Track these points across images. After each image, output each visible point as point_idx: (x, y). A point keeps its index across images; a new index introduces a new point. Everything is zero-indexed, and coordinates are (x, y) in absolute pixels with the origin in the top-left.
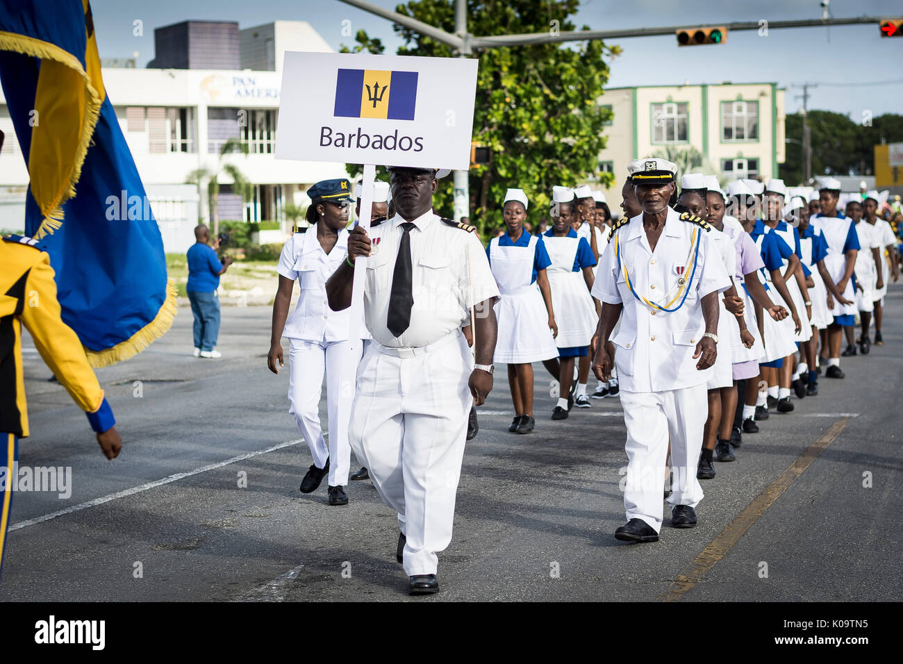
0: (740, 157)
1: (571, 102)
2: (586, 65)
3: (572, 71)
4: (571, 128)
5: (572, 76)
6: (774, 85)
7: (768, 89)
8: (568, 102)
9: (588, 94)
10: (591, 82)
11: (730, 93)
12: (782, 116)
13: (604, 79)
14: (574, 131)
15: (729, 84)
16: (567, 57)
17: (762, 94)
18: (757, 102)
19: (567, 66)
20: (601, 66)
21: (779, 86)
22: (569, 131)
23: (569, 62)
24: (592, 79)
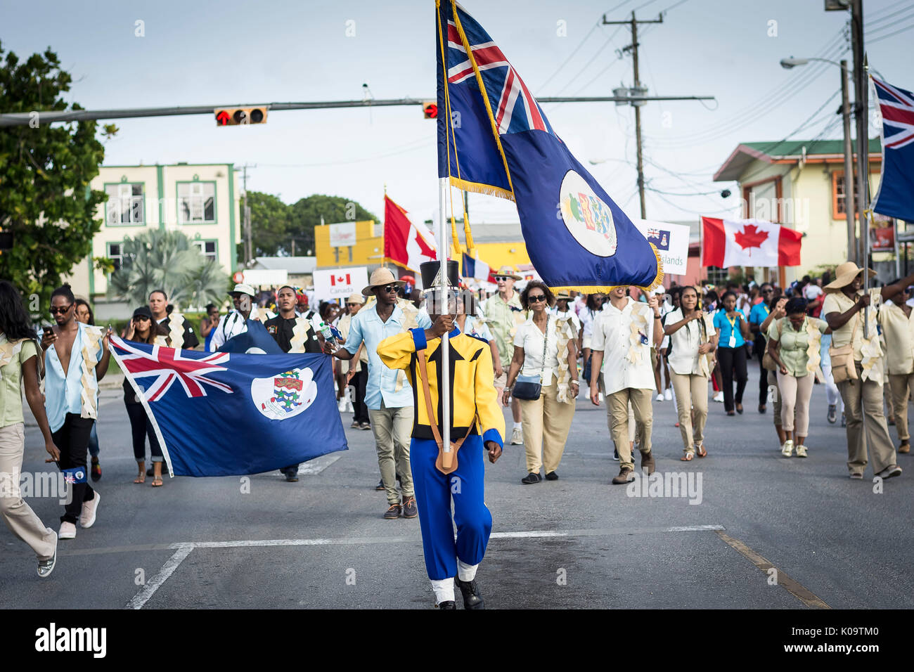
0: (198, 239)
1: (66, 184)
2: (81, 145)
3: (66, 151)
4: (67, 211)
5: (66, 156)
6: (230, 166)
7: (225, 170)
8: (64, 184)
9: (84, 175)
10: (88, 162)
11: (186, 174)
12: (237, 197)
13: (100, 159)
14: (70, 214)
15: (185, 164)
16: (61, 135)
17: (219, 175)
18: (214, 182)
19: (61, 145)
20: (98, 147)
21: (235, 167)
22: (65, 214)
23: (64, 141)
24: (89, 160)
